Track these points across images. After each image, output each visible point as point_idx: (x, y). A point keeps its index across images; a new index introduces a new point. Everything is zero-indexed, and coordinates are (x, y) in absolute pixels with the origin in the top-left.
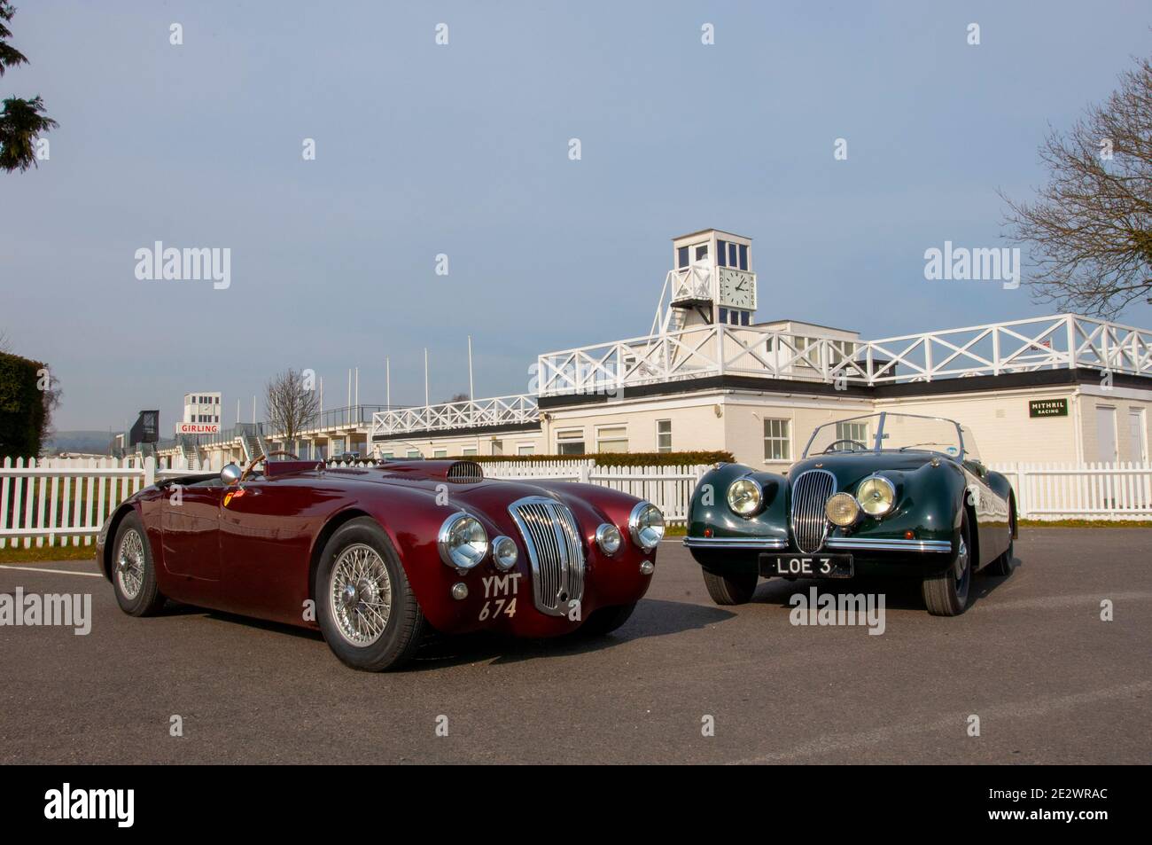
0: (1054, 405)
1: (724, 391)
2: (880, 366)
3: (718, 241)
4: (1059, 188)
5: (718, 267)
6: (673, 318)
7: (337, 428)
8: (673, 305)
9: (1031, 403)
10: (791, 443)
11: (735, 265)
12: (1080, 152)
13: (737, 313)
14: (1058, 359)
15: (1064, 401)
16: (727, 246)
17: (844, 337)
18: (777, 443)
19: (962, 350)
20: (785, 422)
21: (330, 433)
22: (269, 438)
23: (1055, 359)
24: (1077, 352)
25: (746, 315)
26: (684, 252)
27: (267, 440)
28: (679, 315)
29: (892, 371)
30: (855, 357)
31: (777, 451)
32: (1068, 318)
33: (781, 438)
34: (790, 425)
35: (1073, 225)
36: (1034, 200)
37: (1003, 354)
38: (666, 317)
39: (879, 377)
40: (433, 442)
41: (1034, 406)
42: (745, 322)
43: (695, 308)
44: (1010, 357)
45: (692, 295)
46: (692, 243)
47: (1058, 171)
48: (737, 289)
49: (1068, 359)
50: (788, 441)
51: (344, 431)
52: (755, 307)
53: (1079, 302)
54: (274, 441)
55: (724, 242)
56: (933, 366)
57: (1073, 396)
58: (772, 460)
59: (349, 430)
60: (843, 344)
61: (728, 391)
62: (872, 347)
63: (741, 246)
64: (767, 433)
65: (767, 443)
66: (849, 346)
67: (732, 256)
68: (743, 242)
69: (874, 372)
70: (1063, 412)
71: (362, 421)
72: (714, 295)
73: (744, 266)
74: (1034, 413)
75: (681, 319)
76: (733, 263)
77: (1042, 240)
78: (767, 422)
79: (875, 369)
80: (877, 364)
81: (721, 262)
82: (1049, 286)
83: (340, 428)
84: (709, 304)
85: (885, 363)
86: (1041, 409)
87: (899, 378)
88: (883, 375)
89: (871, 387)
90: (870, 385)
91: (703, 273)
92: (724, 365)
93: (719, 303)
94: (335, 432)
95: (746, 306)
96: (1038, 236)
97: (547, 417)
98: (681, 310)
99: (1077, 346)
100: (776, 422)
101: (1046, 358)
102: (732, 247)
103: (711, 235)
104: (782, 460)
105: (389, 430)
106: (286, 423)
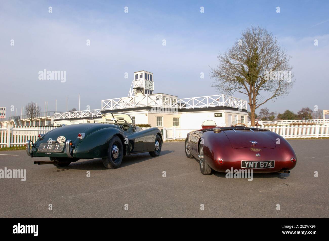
0: (219, 114)
1: (148, 110)
2: (183, 105)
3: (145, 73)
4: (221, 66)
5: (145, 80)
6: (134, 92)
7: (42, 117)
8: (134, 89)
9: (215, 114)
10: (163, 122)
11: (149, 80)
12: (226, 58)
13: (149, 91)
14: (221, 104)
15: (222, 113)
16: (147, 75)
17: (174, 98)
18: (160, 122)
19: (200, 102)
20: (161, 117)
21: (40, 119)
22: (22, 120)
23: (220, 104)
24: (225, 103)
25: (151, 91)
26: (137, 76)
27: (21, 120)
28: (135, 91)
29: (185, 106)
30: (177, 102)
31: (159, 124)
32: (223, 95)
33: (160, 121)
34: (163, 118)
35: (224, 74)
36: (217, 69)
37: (209, 102)
38: (132, 91)
39: (182, 107)
40: (71, 121)
41: (216, 114)
42: (151, 94)
43: (139, 89)
44: (211, 103)
45: (138, 86)
46: (139, 74)
47: (221, 62)
48: (149, 85)
49: (223, 104)
50: (162, 122)
51: (45, 118)
52: (153, 90)
53: (225, 91)
54: (23, 121)
55: (146, 74)
56: (194, 105)
57: (223, 112)
58: (158, 126)
59: (46, 118)
60: (174, 99)
61: (149, 110)
62: (181, 100)
63: (150, 75)
64: (157, 120)
65: (157, 122)
66: (175, 100)
67: (148, 77)
68: (151, 74)
69: (181, 106)
70: (221, 116)
71: (50, 116)
72: (144, 87)
73: (151, 80)
74: (215, 116)
75: (136, 92)
76: (148, 79)
77: (218, 77)
78: (157, 117)
79: (182, 106)
80: (182, 104)
81: (146, 78)
82: (219, 87)
83: (43, 117)
84: (143, 89)
85: (184, 104)
86: (217, 115)
87: (187, 107)
88: (183, 107)
89: (181, 110)
90: (180, 109)
91: (141, 81)
92: (148, 104)
93: (145, 88)
94: (42, 118)
95: (151, 89)
96: (217, 76)
97: (104, 115)
98: (136, 90)
99: (224, 101)
100: (159, 117)
101: (218, 104)
102: (148, 75)
103: (143, 72)
104: (160, 126)
105: (59, 118)
106: (31, 116)
